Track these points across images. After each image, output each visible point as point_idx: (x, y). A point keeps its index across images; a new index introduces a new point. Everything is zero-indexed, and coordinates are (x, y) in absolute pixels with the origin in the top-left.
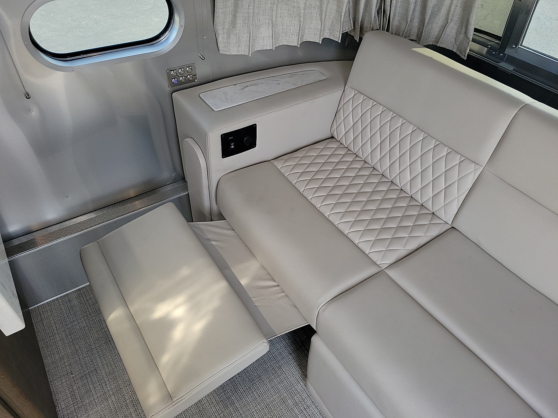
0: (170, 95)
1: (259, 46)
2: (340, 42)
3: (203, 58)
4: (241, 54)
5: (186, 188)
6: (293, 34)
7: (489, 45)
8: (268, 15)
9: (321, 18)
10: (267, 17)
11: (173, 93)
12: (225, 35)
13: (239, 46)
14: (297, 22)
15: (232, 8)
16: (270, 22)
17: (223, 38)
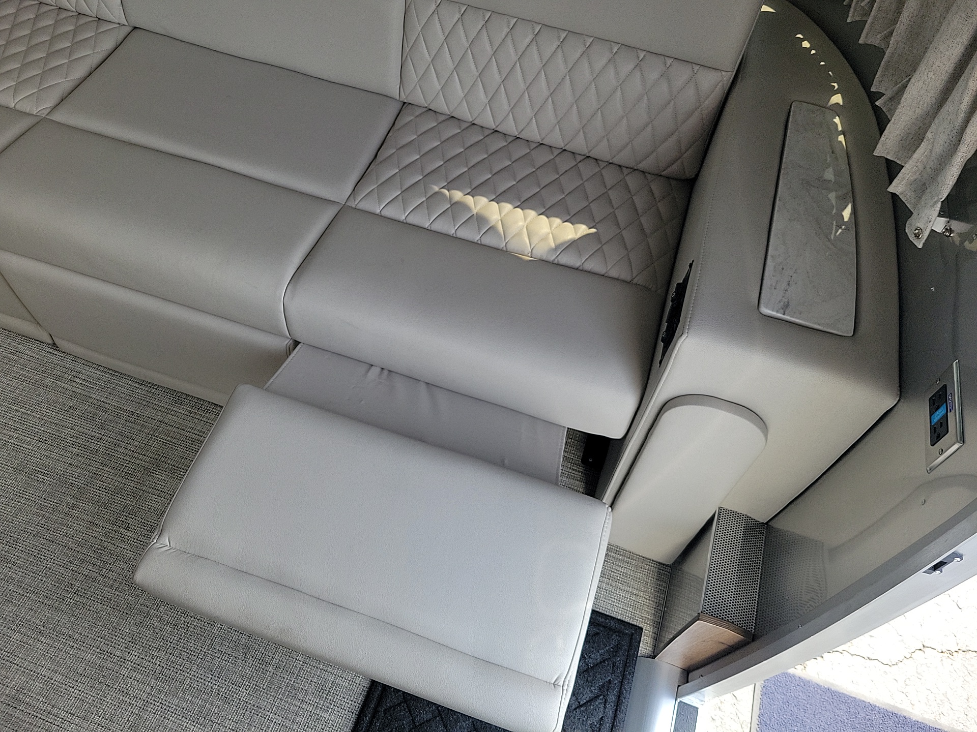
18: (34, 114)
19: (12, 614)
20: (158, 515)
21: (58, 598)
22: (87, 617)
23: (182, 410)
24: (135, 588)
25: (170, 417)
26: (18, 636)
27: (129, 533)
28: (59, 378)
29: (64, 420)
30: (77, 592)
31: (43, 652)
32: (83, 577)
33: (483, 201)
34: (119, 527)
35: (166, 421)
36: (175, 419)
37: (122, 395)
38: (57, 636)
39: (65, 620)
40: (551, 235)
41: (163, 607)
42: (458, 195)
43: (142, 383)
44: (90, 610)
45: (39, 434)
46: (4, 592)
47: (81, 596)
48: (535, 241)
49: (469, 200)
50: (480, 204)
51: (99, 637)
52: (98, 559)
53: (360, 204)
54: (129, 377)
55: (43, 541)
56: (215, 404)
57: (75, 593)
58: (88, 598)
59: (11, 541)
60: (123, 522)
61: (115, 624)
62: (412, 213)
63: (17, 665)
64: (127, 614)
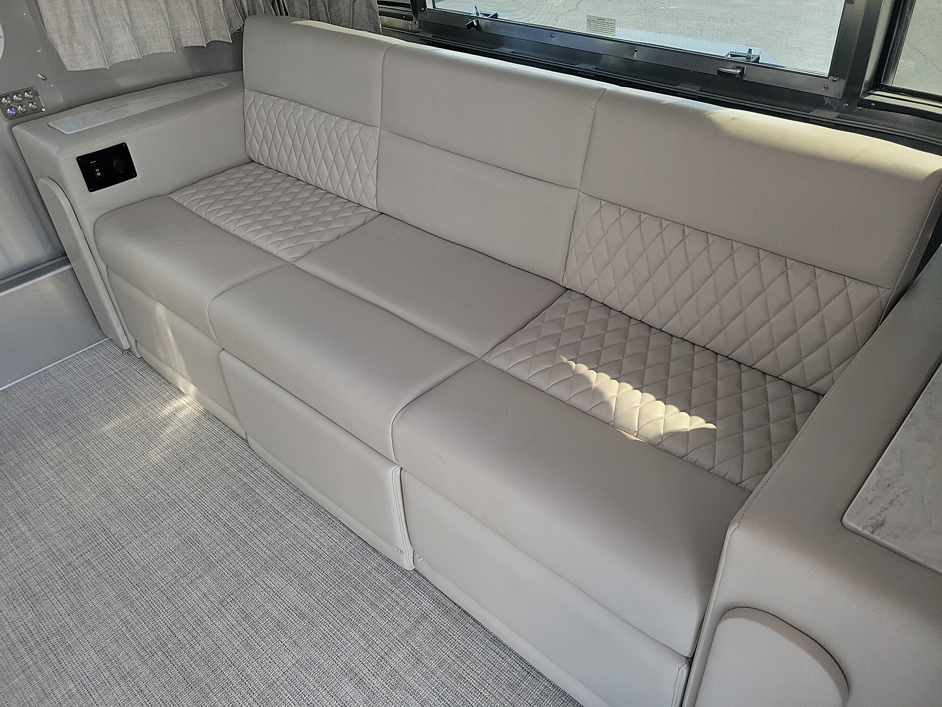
0: (10, 130)
1: (119, 57)
2: (231, 42)
3: (44, 78)
4: (95, 68)
5: (68, 262)
6: (162, 38)
7: (404, 15)
8: (119, 15)
9: (194, 14)
10: (118, 17)
11: (13, 126)
12: (67, 46)
13: (90, 58)
14: (163, 21)
15: (64, 9)
16: (124, 23)
17: (65, 49)
18: (286, 260)
19: (113, 653)
20: (256, 607)
21: (150, 651)
22: (162, 678)
23: (316, 522)
24: (209, 666)
25: (304, 524)
26: (107, 674)
27: (228, 615)
28: (240, 470)
29: (229, 504)
30: (166, 653)
31: (116, 696)
32: (176, 641)
33: (605, 377)
34: (223, 606)
35: (300, 527)
36: (307, 527)
37: (278, 496)
38: (133, 686)
39: (146, 674)
40: (663, 421)
41: (221, 694)
42: (583, 369)
43: (297, 490)
44: (167, 673)
45: (206, 509)
46: (117, 631)
47: (167, 657)
48: (643, 422)
49: (592, 375)
50: (601, 380)
51: (161, 700)
52: (194, 629)
53: (493, 360)
54: (289, 483)
55: (165, 598)
56: (344, 525)
57: (164, 653)
58: (170, 661)
59: (144, 590)
60: (228, 603)
61: (178, 693)
62: (534, 376)
63: (94, 700)
64: (192, 688)
